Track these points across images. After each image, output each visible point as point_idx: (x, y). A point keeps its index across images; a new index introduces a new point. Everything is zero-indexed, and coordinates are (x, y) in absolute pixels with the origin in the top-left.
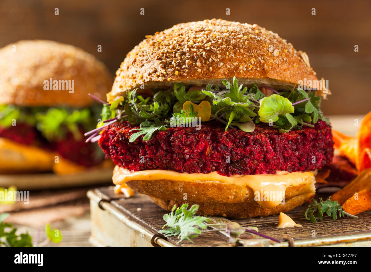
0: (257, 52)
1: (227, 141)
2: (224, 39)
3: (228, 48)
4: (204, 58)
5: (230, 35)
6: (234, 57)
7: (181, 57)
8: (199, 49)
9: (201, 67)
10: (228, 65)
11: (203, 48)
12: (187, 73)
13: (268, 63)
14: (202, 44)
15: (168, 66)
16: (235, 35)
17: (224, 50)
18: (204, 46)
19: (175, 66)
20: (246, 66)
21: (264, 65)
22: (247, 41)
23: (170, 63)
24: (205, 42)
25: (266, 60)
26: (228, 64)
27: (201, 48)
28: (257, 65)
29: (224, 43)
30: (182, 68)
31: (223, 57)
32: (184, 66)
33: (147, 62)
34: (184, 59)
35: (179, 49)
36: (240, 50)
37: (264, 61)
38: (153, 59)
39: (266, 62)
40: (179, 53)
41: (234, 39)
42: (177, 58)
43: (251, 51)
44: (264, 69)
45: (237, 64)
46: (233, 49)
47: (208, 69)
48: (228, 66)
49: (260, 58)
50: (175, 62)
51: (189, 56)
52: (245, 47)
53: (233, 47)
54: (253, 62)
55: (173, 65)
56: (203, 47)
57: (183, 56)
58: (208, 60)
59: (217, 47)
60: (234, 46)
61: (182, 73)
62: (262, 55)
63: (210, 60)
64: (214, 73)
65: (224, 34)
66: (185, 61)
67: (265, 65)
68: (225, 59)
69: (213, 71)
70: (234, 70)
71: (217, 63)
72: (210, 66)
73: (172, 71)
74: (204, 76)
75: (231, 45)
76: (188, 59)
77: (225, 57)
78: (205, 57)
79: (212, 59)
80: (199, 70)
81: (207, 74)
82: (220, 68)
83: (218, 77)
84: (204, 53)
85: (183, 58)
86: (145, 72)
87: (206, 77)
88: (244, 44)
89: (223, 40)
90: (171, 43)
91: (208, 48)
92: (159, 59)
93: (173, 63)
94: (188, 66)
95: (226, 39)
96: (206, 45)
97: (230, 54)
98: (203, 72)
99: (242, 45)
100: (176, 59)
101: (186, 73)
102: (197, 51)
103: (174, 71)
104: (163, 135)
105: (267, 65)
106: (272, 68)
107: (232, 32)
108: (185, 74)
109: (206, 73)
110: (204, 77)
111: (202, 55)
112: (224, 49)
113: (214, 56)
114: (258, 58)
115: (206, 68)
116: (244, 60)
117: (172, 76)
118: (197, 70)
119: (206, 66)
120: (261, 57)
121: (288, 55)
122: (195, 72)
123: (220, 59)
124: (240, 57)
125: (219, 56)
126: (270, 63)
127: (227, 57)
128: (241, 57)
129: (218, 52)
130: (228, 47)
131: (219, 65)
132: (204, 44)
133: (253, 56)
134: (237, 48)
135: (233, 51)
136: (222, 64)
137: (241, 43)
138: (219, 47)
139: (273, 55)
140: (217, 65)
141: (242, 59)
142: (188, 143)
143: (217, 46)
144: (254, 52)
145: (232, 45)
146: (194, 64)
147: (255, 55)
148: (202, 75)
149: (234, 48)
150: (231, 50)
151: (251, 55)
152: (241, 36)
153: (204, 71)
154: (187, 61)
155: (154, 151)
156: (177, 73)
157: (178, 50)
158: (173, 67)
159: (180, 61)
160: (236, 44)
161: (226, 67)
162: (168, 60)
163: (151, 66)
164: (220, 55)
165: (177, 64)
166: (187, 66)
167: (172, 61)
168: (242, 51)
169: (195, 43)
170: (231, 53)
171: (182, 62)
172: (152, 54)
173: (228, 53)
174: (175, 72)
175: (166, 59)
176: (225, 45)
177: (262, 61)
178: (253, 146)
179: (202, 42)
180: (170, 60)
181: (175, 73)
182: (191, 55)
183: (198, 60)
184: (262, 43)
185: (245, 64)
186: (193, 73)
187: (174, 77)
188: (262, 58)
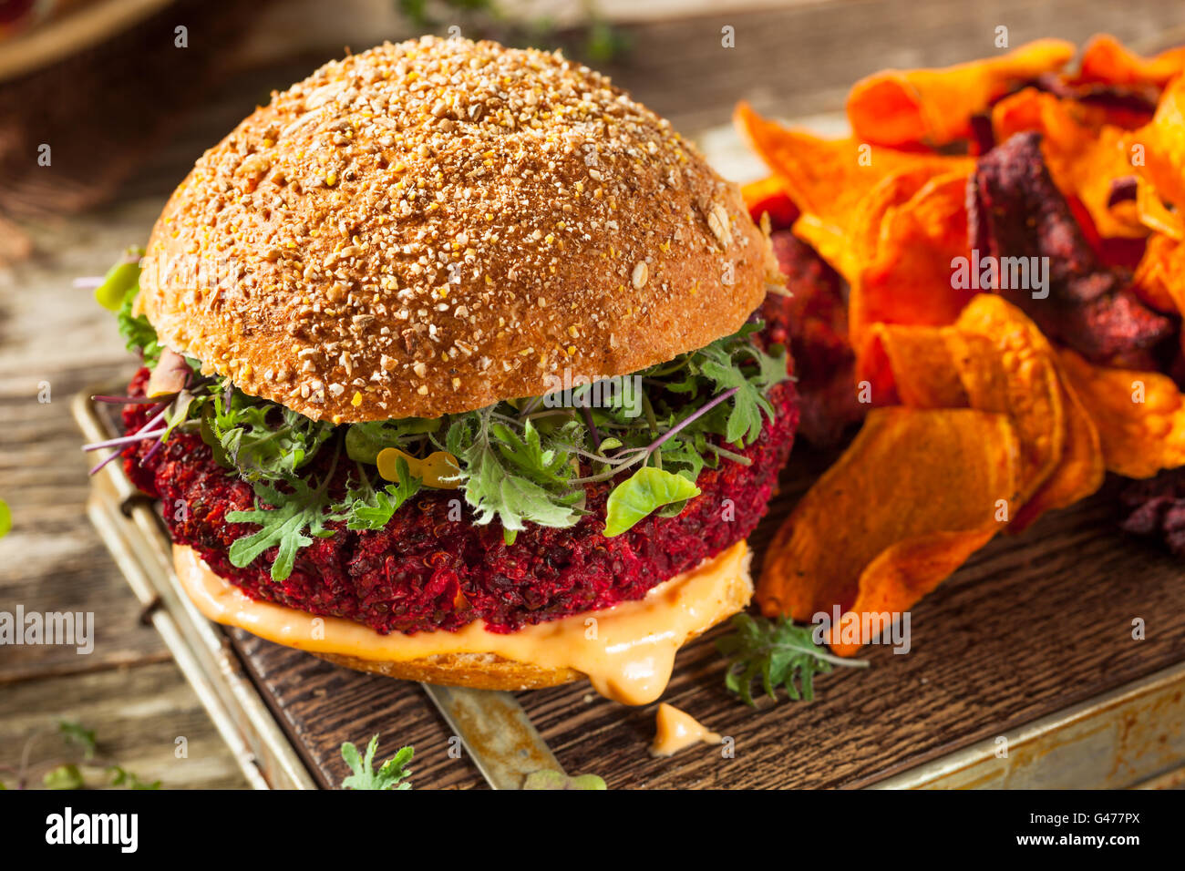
0: (585, 293)
1: (512, 567)
2: (487, 262)
3: (501, 300)
4: (433, 340)
5: (501, 237)
6: (520, 331)
7: (366, 340)
8: (415, 310)
9: (426, 375)
10: (505, 363)
11: (426, 307)
12: (389, 400)
13: (620, 324)
14: (422, 286)
15: (330, 367)
16: (517, 236)
17: (489, 310)
18: (427, 296)
19: (349, 372)
20: (555, 352)
21: (609, 336)
22: (554, 260)
23: (334, 360)
24: (432, 279)
25: (614, 318)
26: (506, 358)
27: (421, 306)
28: (587, 338)
29: (489, 281)
30: (372, 379)
31: (488, 335)
32: (376, 376)
33: (261, 327)
34: (374, 349)
35: (355, 305)
36: (535, 301)
37: (607, 324)
38: (280, 327)
39: (612, 323)
40: (359, 327)
41: (515, 254)
42: (354, 342)
43: (570, 296)
44: (608, 351)
45: (531, 350)
46: (517, 299)
47: (450, 384)
48: (507, 367)
49: (595, 316)
50: (348, 359)
51: (389, 336)
52: (552, 285)
53: (516, 291)
54: (576, 335)
55: (344, 368)
56: (426, 303)
57: (370, 337)
58: (447, 350)
59: (468, 299)
60: (520, 287)
61: (372, 397)
62: (602, 303)
63: (453, 352)
64: (467, 394)
65: (487, 235)
66: (378, 355)
67: (612, 335)
68: (496, 340)
69: (462, 388)
70: (522, 372)
71: (475, 359)
72: (451, 372)
73: (342, 390)
74: (439, 406)
75: (509, 284)
76: (386, 350)
77: (496, 333)
78: (437, 340)
79: (457, 348)
80: (423, 390)
81: (445, 399)
82: (483, 378)
83: (478, 405)
84: (433, 329)
85: (372, 345)
86: (260, 360)
87: (444, 409)
88: (548, 271)
89: (484, 265)
90: (329, 273)
91: (444, 307)
92: (300, 335)
93: (342, 360)
94: (388, 374)
95: (493, 260)
96: (434, 295)
97: (508, 318)
98: (433, 395)
99: (543, 282)
100: (349, 345)
101: (386, 401)
102: (412, 320)
103: (348, 392)
104: (326, 553)
105: (617, 334)
106: (630, 341)
107: (508, 220)
108: (383, 405)
109: (442, 395)
110: (438, 409)
111: (426, 333)
112: (491, 307)
113: (463, 334)
114: (590, 315)
115: (441, 378)
116: (550, 332)
117: (344, 406)
118: (415, 390)
119: (442, 374)
120: (599, 313)
121: (674, 259)
122: (411, 395)
123: (481, 343)
124: (538, 324)
125: (478, 334)
126: (624, 323)
127: (500, 335)
128: (541, 324)
129: (473, 319)
130: (500, 293)
131: (481, 369)
132: (431, 290)
133: (574, 310)
134: (528, 296)
135: (517, 305)
136: (487, 362)
137: (538, 269)
138: (474, 300)
139: (632, 286)
140: (475, 367)
141: (545, 329)
142: (402, 575)
143: (469, 295)
144: (578, 296)
145: (513, 282)
146: (406, 366)
147: (580, 305)
148: (433, 404)
149: (520, 296)
150: (512, 303)
151: (569, 310)
152: (536, 235)
153: (437, 392)
154: (384, 360)
155: (305, 588)
156: (357, 400)
157: (355, 311)
158: (343, 375)
159: (362, 356)
160: (523, 278)
161: (500, 367)
162: (329, 346)
163: (275, 351)
164: (480, 332)
165: (356, 365)
166: (384, 373)
167: (340, 349)
168: (542, 302)
169: (402, 284)
170: (510, 318)
171: (367, 359)
172: (275, 303)
173: (502, 321)
174: (351, 397)
175: (320, 339)
176: (491, 287)
177: (601, 325)
178: (585, 567)
179: (424, 277)
180: (333, 350)
181: (352, 402)
182: (396, 337)
183: (418, 354)
184: (598, 248)
185: (552, 343)
186: (404, 401)
187: (348, 412)
188: (602, 313)
